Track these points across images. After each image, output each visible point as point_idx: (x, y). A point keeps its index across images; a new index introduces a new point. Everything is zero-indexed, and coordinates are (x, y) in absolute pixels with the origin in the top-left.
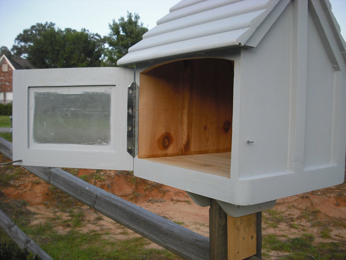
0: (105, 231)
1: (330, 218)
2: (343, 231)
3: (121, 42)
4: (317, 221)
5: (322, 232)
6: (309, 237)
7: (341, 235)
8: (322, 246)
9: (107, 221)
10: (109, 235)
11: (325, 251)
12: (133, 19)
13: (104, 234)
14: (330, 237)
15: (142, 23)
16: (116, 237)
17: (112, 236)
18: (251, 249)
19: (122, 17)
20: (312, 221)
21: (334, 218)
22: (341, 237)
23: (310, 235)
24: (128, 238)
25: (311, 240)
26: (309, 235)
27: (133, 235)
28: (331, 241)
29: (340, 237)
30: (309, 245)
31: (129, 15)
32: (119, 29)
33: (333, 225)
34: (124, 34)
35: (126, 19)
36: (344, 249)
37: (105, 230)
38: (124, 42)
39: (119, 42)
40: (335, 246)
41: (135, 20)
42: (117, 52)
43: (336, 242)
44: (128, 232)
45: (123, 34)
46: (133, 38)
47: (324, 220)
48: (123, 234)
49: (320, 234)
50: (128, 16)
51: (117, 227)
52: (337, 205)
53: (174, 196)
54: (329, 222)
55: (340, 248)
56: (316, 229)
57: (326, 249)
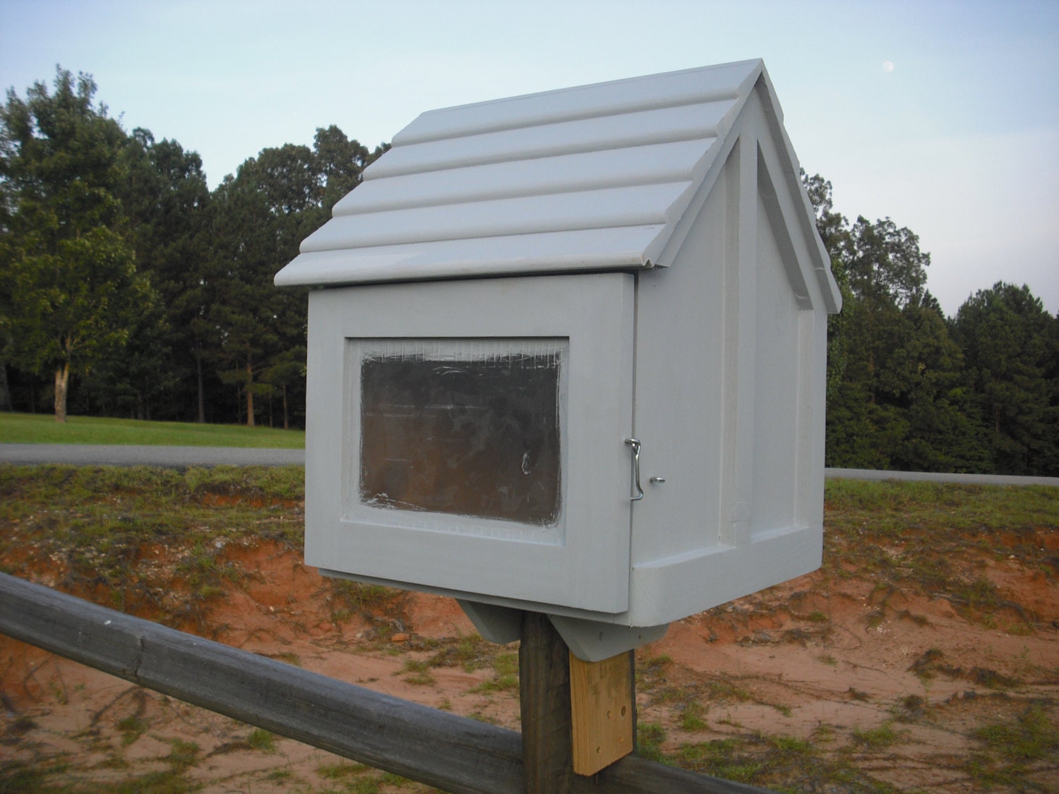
0: (53, 760)
1: (699, 678)
2: (736, 707)
3: (35, 163)
4: (663, 686)
5: (682, 717)
6: (650, 732)
7: (733, 721)
8: (688, 754)
9: (49, 731)
10: (69, 771)
11: (699, 764)
12: (75, 91)
13: (51, 771)
14: (704, 728)
15: (104, 105)
16: (90, 776)
17: (79, 775)
18: (622, 740)
19: (40, 83)
20: (652, 687)
21: (709, 676)
22: (735, 725)
23: (653, 727)
24: (130, 775)
25: (659, 738)
26: (650, 727)
27: (143, 766)
28: (711, 739)
29: (731, 724)
30: (654, 753)
31: (61, 78)
32: (29, 120)
33: (710, 696)
34: (46, 137)
35: (52, 91)
36: (746, 755)
37: (50, 757)
38: (44, 163)
39: (27, 162)
40: (723, 751)
41: (79, 94)
42: (22, 194)
43: (723, 738)
44: (124, 759)
45: (42, 137)
46: (75, 151)
47: (684, 684)
48: (110, 765)
49: (677, 721)
50: (58, 82)
51: (86, 747)
52: (712, 641)
53: (246, 641)
54: (696, 687)
55: (735, 755)
56: (667, 708)
57: (699, 760)
